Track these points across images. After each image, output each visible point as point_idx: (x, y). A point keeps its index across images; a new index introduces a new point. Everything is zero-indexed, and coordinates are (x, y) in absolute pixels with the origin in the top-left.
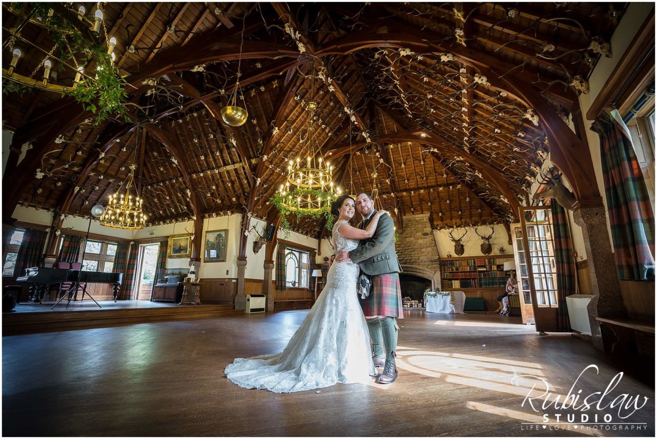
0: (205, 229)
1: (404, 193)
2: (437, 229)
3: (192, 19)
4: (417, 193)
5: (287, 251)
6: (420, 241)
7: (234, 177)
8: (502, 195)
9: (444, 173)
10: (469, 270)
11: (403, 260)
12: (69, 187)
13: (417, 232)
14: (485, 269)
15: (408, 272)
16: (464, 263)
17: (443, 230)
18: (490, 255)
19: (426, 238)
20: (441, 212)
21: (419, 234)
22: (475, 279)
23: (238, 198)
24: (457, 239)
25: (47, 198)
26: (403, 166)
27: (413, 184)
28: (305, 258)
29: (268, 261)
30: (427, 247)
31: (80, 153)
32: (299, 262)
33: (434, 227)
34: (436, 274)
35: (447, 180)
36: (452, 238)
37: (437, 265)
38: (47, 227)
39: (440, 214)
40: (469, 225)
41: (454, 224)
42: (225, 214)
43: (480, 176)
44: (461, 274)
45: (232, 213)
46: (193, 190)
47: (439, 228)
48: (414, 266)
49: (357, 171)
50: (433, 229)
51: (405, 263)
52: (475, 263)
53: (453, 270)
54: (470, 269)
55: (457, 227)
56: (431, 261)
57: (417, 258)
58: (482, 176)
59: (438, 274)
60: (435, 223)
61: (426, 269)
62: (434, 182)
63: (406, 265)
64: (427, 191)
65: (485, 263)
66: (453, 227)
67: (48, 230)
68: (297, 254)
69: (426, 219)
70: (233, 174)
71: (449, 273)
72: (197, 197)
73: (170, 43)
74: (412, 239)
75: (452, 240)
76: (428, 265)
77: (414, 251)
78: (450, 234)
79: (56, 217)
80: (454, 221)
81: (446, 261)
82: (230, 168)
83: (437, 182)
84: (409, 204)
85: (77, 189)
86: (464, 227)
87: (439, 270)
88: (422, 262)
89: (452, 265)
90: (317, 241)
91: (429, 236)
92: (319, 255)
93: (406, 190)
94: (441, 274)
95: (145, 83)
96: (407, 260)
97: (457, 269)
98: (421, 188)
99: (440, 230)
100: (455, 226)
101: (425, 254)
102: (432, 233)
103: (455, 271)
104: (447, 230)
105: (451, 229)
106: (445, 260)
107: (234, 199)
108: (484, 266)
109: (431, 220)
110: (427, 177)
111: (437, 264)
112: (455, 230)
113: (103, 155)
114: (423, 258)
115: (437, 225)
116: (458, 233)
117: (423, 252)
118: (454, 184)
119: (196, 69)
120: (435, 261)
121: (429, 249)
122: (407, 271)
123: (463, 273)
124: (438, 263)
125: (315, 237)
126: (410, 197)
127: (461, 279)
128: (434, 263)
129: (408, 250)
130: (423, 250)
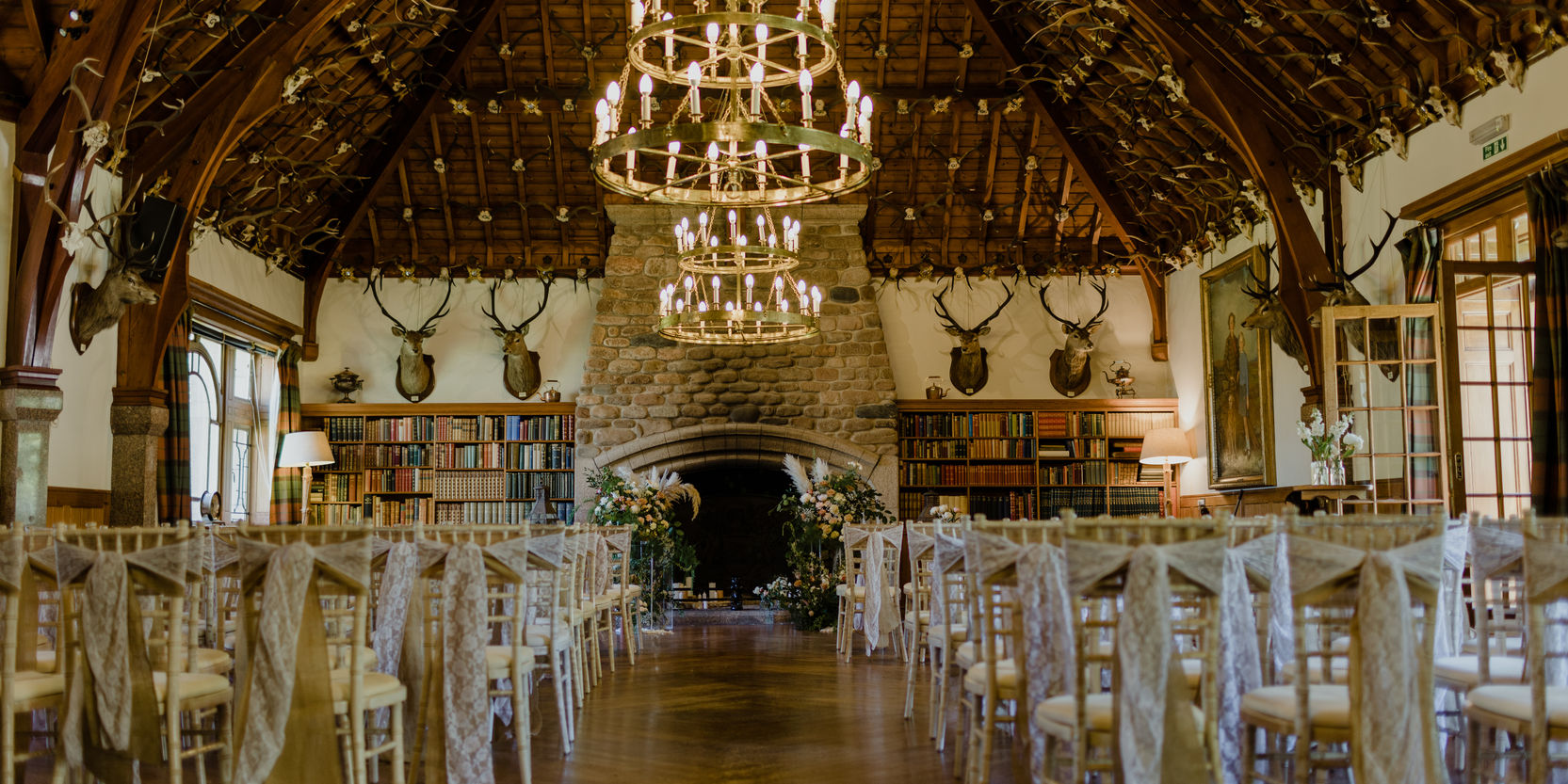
2: (887, 275)
8: (1249, 177)
9: (967, 35)
10: (1004, 456)
11: (746, 401)
14: (1066, 453)
15: (764, 458)
16: (990, 426)
17: (910, 281)
18: (1081, 397)
19: (847, 312)
20: (916, 204)
22: (1028, 490)
24: (969, 323)
30: (850, 350)
33: (878, 268)
34: (880, 469)
35: (968, 70)
36: (947, 317)
37: (885, 432)
39: (910, 212)
40: (1015, 271)
41: (954, 258)
43: (1178, 90)
44: (972, 470)
47: (894, 273)
50: (874, 272)
51: (754, 417)
52: (1029, 429)
53: (943, 451)
54: (1011, 450)
55: (968, 273)
56: (866, 414)
57: (807, 396)
58: (1185, 92)
60: (882, 249)
61: (842, 446)
62: (916, 72)
63: (756, 426)
65: (1067, 430)
66: (951, 272)
69: (850, 228)
71: (929, 463)
75: (948, 329)
76: (851, 429)
77: (792, 364)
78: (939, 299)
80: (957, 246)
81: (923, 415)
83: (927, 72)
86: (997, 274)
87: (895, 450)
88: (825, 414)
89: (941, 431)
91: (860, 302)
92: (309, 356)
94: (902, 468)
96: (761, 403)
97: (962, 450)
99: (899, 277)
100: (959, 271)
101: (841, 379)
102: (870, 293)
103: (950, 457)
104: (926, 283)
106: (915, 408)
108: (1064, 442)
109: (869, 234)
111: (888, 425)
112: (961, 284)
114: (829, 397)
115: (888, 258)
116: (971, 299)
117: (833, 373)
118: (999, 93)
120: (883, 412)
121: (856, 361)
122: (760, 452)
123: (982, 469)
124: (891, 420)
127: (975, 490)
128: (876, 421)
129: (769, 360)
130: (832, 363)
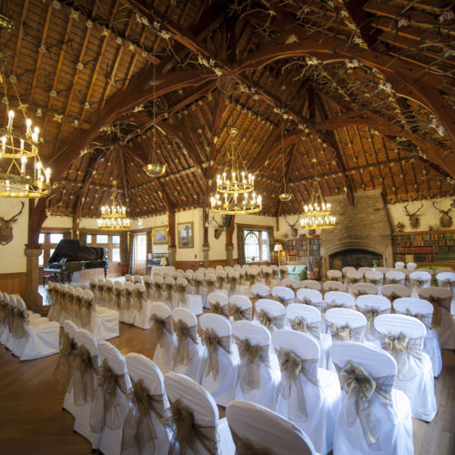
0: (177, 222)
1: (353, 172)
2: (390, 203)
3: (127, 65)
4: (366, 170)
5: (246, 232)
6: (372, 217)
7: (192, 179)
10: (423, 245)
12: (78, 198)
13: (368, 207)
16: (419, 238)
17: (397, 204)
19: (378, 214)
20: (395, 186)
21: (371, 210)
23: (198, 195)
24: (412, 213)
25: (67, 207)
26: (350, 145)
27: (362, 161)
28: (265, 235)
29: (229, 244)
30: (379, 222)
31: (79, 173)
32: (259, 239)
33: (387, 202)
34: (387, 249)
35: (398, 155)
36: (407, 212)
37: (388, 241)
38: (69, 229)
39: (394, 188)
40: (426, 198)
41: (409, 197)
42: (190, 208)
44: (415, 248)
45: (195, 208)
46: (164, 191)
47: (393, 203)
48: (365, 241)
49: (303, 155)
50: (386, 204)
52: (431, 238)
53: (406, 244)
54: (425, 244)
55: (413, 200)
56: (382, 236)
57: (368, 233)
59: (390, 249)
60: (388, 198)
61: (377, 244)
62: (385, 158)
64: (377, 168)
66: (407, 201)
67: (71, 231)
68: (257, 233)
69: (378, 195)
70: (191, 176)
71: (403, 247)
72: (167, 197)
73: (114, 90)
74: (364, 215)
76: (379, 240)
77: (365, 226)
78: (405, 207)
79: (74, 221)
80: (409, 194)
82: (188, 171)
83: (388, 157)
84: (360, 180)
85: (83, 200)
86: (421, 200)
87: (391, 244)
88: (373, 237)
90: (275, 219)
91: (382, 211)
92: (278, 229)
93: (354, 169)
94: (394, 249)
95: (101, 130)
97: (411, 244)
98: (371, 165)
100: (410, 200)
101: (377, 229)
102: (385, 207)
103: (408, 245)
104: (402, 204)
105: (406, 203)
107: (195, 197)
109: (384, 195)
110: (377, 154)
112: (411, 203)
113: (95, 172)
114: (374, 234)
115: (391, 200)
116: (413, 207)
117: (375, 228)
118: (406, 159)
119: (136, 110)
120: (388, 236)
121: (381, 225)
123: (417, 248)
124: (390, 238)
125: (273, 216)
126: (360, 174)
127: (415, 254)
128: (386, 238)
130: (375, 225)
